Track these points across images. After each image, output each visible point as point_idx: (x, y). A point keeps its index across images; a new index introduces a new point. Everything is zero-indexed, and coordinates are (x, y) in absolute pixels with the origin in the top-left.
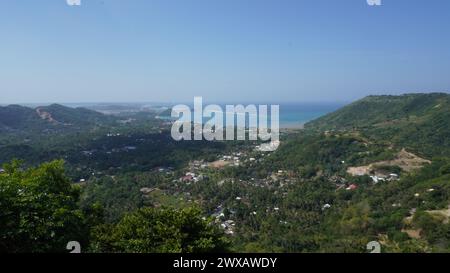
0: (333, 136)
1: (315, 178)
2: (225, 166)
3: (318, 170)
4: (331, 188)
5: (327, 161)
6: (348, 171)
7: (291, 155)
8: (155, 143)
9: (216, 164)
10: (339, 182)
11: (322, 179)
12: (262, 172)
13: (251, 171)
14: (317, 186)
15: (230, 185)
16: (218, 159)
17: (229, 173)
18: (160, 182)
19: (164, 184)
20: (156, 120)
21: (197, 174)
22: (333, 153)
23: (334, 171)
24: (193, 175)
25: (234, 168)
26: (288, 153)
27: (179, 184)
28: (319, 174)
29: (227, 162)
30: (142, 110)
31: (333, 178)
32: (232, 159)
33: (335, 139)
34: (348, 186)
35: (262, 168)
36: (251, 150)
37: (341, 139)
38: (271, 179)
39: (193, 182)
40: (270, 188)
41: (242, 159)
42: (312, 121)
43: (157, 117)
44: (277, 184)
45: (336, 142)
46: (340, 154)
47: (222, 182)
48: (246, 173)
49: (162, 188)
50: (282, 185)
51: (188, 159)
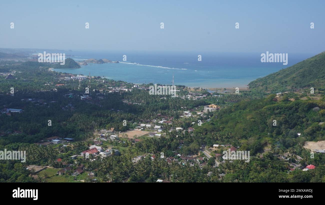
0: (286, 100)
1: (262, 156)
2: (143, 137)
3: (266, 144)
4: (283, 170)
5: (279, 133)
6: (306, 147)
7: (230, 124)
8: (47, 105)
9: (131, 134)
10: (293, 161)
11: (271, 157)
12: (193, 146)
13: (178, 145)
14: (264, 166)
15: (149, 163)
16: (133, 128)
17: (148, 147)
18: (55, 158)
19: (59, 161)
20: (51, 74)
21: (104, 148)
22: (286, 122)
23: (286, 146)
24: (99, 148)
25: (155, 141)
26: (227, 122)
27: (81, 161)
28: (268, 149)
29: (145, 133)
30: (30, 58)
31: (286, 156)
32: (152, 128)
33: (288, 105)
34: (305, 166)
35: (192, 141)
36: (177, 117)
37: (297, 104)
38: (203, 155)
39: (99, 158)
40: (202, 167)
41: (165, 128)
42: (261, 80)
43: (51, 70)
44: (212, 163)
45: (291, 108)
46: (295, 124)
47: (139, 158)
48: (170, 147)
49: (56, 166)
50: (218, 163)
51: (92, 128)
